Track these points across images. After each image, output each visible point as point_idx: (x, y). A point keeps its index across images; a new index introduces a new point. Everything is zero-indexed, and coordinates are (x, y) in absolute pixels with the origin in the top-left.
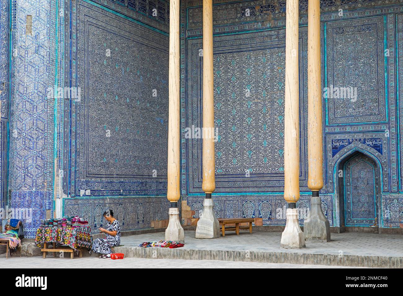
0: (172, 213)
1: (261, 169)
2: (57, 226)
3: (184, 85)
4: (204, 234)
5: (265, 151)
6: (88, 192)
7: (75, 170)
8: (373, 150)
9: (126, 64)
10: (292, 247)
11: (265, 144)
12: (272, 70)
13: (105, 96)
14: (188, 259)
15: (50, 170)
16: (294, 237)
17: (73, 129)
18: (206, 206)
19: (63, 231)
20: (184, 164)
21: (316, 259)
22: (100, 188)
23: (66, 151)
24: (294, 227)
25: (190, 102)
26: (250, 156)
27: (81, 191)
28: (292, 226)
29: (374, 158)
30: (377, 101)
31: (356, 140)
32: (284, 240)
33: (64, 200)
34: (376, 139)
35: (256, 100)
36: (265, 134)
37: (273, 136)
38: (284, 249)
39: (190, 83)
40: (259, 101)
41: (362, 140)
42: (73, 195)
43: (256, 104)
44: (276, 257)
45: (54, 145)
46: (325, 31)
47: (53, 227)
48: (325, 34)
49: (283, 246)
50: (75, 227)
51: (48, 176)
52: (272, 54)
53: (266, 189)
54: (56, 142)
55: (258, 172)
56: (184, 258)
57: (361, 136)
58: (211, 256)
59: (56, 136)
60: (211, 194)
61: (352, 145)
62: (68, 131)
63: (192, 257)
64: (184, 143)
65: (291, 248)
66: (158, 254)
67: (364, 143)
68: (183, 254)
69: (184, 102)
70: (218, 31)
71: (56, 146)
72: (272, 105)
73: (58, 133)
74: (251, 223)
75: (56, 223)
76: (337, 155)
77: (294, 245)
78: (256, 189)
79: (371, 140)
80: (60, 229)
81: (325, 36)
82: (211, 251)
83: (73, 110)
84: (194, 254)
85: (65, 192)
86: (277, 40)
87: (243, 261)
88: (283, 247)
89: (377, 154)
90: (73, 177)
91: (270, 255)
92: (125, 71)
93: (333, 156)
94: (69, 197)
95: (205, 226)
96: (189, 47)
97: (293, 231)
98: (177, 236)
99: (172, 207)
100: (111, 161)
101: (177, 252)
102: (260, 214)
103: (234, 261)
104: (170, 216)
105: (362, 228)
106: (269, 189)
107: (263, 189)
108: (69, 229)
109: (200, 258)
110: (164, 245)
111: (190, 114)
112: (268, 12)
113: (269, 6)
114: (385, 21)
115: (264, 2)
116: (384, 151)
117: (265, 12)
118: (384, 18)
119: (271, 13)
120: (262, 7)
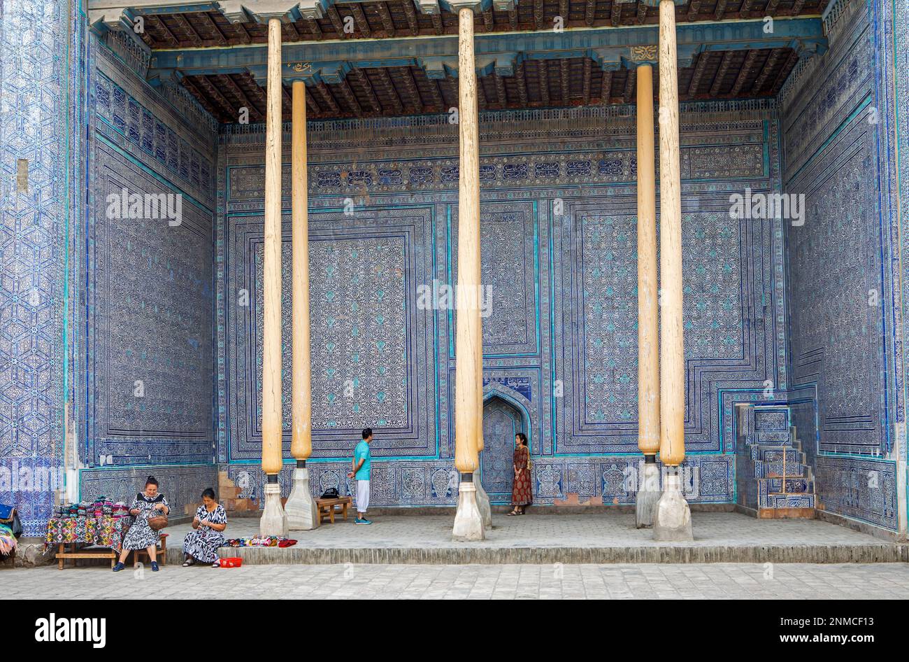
0: (272, 492)
1: (349, 422)
2: (86, 515)
3: (222, 288)
4: (297, 523)
5: (356, 394)
6: (110, 459)
7: (94, 423)
8: (518, 395)
9: (154, 250)
10: (470, 539)
12: (367, 271)
13: (129, 301)
14: (313, 563)
15: (60, 421)
16: (473, 524)
17: (91, 356)
18: (299, 480)
19: (97, 523)
20: (222, 413)
21: (520, 556)
22: (123, 453)
23: (81, 392)
24: (472, 509)
25: (232, 316)
26: (332, 402)
27: (101, 456)
28: (470, 508)
29: (520, 406)
30: (524, 323)
31: (494, 379)
32: (458, 528)
33: (82, 471)
34: (522, 379)
35: (341, 317)
36: (356, 368)
37: (368, 371)
38: (457, 542)
40: (347, 318)
41: (503, 380)
42: (92, 463)
43: (342, 322)
44: (458, 555)
45: (64, 381)
46: (449, 218)
47: (77, 517)
48: (449, 221)
49: (457, 538)
50: (119, 517)
51: (57, 432)
52: (367, 248)
54: (66, 375)
55: (344, 427)
56: (305, 562)
57: (500, 374)
58: (352, 557)
59: (66, 365)
60: (305, 461)
62: (85, 356)
63: (321, 560)
64: (222, 381)
65: (470, 541)
66: (261, 558)
67: (506, 384)
68: (303, 556)
69: (221, 316)
71: (66, 382)
72: (367, 324)
73: (69, 361)
74: (345, 505)
75: (84, 511)
77: (475, 536)
78: (341, 453)
79: (516, 379)
80: (93, 521)
81: (449, 225)
82: (351, 550)
83: (91, 323)
84: (323, 556)
85: (81, 459)
86: (374, 225)
87: (405, 563)
88: (457, 540)
89: (524, 400)
90: (91, 435)
91: (448, 553)
92: (153, 262)
94: (87, 467)
95: (298, 511)
96: (232, 228)
97: (472, 516)
98: (281, 528)
99: (270, 481)
100: (137, 409)
101: (293, 553)
102: (348, 491)
103: (390, 563)
104: (267, 498)
105: (497, 508)
108: (109, 520)
109: (333, 561)
110: (267, 542)
111: (232, 335)
112: (360, 182)
113: (362, 173)
114: (535, 210)
115: (354, 166)
116: (534, 395)
117: (355, 182)
118: (535, 204)
119: (365, 184)
120: (351, 174)
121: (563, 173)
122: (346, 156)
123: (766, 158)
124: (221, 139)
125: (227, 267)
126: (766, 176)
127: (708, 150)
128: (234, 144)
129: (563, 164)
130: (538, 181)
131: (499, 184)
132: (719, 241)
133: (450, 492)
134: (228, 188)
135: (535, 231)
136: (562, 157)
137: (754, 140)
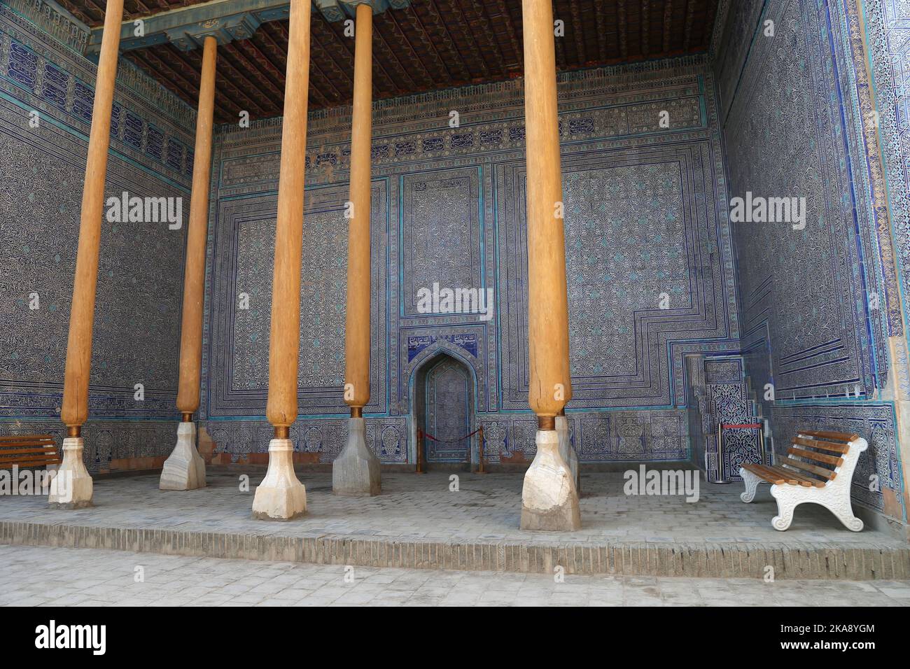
0: (70, 448)
1: (309, 381)
3: (210, 262)
4: (173, 482)
5: (316, 355)
8: (465, 352)
10: (271, 516)
11: (316, 344)
12: (329, 241)
14: (55, 546)
29: (466, 362)
31: (442, 337)
32: (260, 502)
34: (468, 336)
35: (306, 283)
36: (317, 330)
37: (327, 333)
39: (219, 261)
40: (310, 284)
41: (450, 337)
43: (306, 288)
46: (401, 187)
48: (401, 190)
49: (255, 517)
52: (329, 219)
53: (316, 410)
55: (305, 386)
57: (448, 331)
58: (98, 540)
61: (436, 345)
63: (64, 542)
64: (206, 344)
67: (453, 341)
70: (260, 190)
72: (328, 289)
76: (415, 360)
79: (462, 336)
81: (401, 194)
84: (67, 536)
86: (337, 199)
89: (470, 357)
93: (409, 361)
95: (175, 469)
96: (221, 211)
99: (69, 435)
100: (34, 360)
104: (66, 454)
105: (450, 465)
106: (321, 411)
107: (311, 411)
109: (77, 545)
112: (326, 163)
113: (328, 155)
114: (480, 174)
115: (322, 150)
116: (480, 352)
117: (322, 163)
118: (480, 168)
119: (330, 164)
120: (319, 157)
121: (505, 139)
122: (316, 142)
123: (703, 109)
124: (218, 138)
125: (215, 244)
126: (704, 126)
127: (644, 107)
128: (228, 141)
129: (506, 131)
130: (482, 148)
131: (447, 153)
132: (661, 191)
133: (398, 450)
134: (221, 178)
135: (481, 194)
136: (505, 125)
137: (690, 93)
